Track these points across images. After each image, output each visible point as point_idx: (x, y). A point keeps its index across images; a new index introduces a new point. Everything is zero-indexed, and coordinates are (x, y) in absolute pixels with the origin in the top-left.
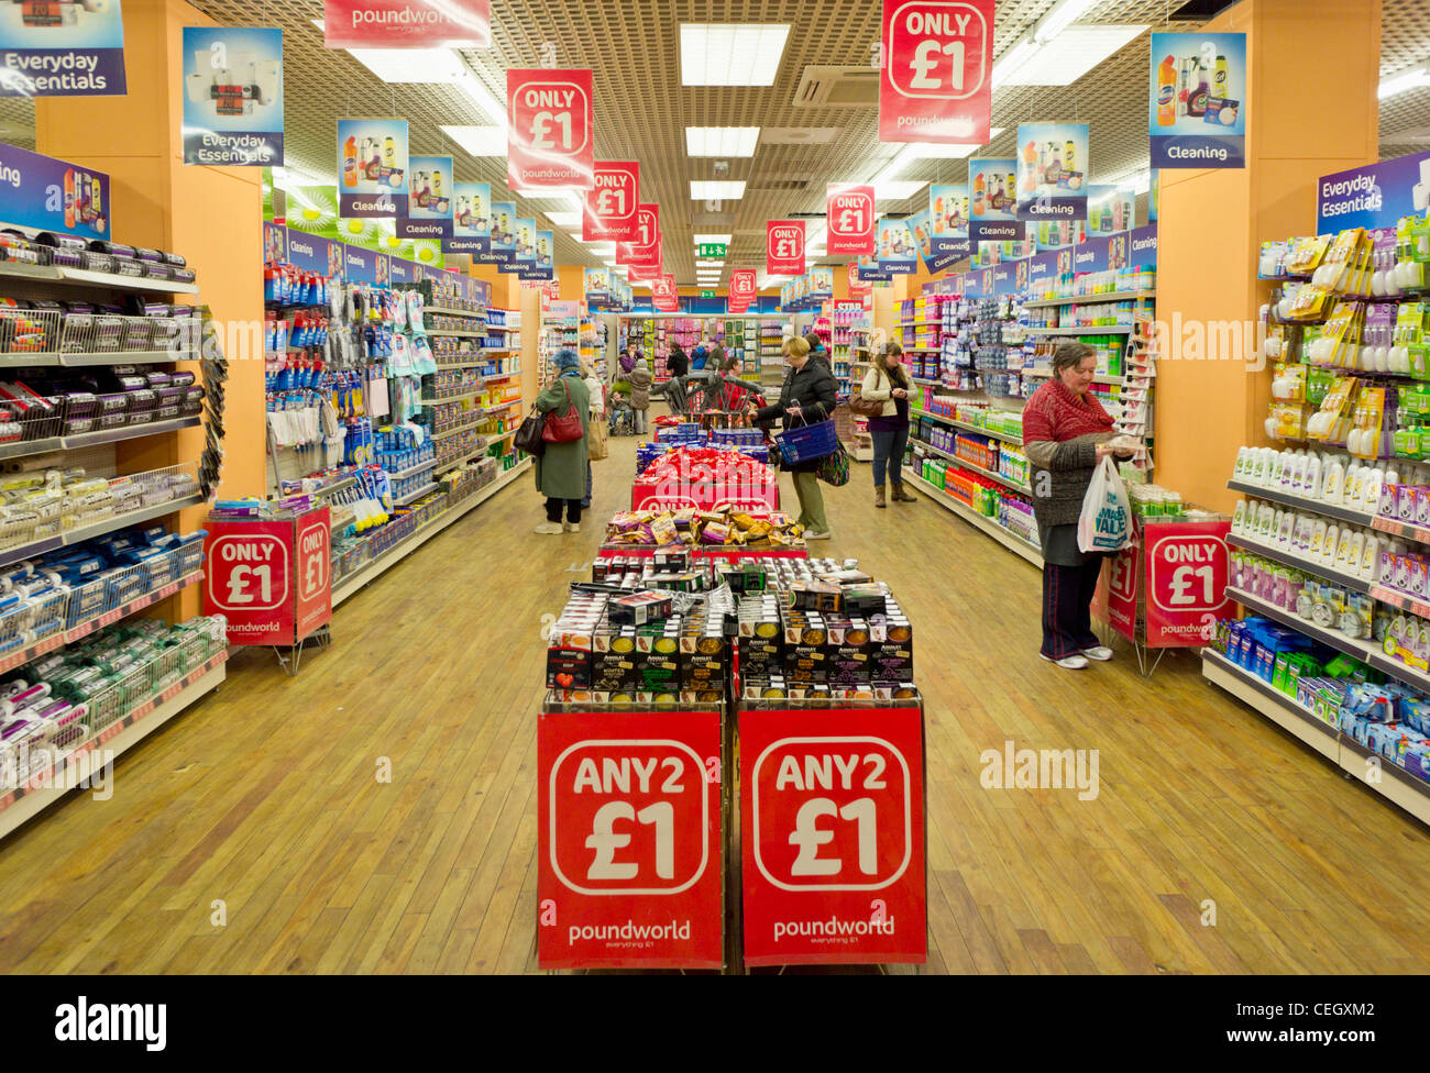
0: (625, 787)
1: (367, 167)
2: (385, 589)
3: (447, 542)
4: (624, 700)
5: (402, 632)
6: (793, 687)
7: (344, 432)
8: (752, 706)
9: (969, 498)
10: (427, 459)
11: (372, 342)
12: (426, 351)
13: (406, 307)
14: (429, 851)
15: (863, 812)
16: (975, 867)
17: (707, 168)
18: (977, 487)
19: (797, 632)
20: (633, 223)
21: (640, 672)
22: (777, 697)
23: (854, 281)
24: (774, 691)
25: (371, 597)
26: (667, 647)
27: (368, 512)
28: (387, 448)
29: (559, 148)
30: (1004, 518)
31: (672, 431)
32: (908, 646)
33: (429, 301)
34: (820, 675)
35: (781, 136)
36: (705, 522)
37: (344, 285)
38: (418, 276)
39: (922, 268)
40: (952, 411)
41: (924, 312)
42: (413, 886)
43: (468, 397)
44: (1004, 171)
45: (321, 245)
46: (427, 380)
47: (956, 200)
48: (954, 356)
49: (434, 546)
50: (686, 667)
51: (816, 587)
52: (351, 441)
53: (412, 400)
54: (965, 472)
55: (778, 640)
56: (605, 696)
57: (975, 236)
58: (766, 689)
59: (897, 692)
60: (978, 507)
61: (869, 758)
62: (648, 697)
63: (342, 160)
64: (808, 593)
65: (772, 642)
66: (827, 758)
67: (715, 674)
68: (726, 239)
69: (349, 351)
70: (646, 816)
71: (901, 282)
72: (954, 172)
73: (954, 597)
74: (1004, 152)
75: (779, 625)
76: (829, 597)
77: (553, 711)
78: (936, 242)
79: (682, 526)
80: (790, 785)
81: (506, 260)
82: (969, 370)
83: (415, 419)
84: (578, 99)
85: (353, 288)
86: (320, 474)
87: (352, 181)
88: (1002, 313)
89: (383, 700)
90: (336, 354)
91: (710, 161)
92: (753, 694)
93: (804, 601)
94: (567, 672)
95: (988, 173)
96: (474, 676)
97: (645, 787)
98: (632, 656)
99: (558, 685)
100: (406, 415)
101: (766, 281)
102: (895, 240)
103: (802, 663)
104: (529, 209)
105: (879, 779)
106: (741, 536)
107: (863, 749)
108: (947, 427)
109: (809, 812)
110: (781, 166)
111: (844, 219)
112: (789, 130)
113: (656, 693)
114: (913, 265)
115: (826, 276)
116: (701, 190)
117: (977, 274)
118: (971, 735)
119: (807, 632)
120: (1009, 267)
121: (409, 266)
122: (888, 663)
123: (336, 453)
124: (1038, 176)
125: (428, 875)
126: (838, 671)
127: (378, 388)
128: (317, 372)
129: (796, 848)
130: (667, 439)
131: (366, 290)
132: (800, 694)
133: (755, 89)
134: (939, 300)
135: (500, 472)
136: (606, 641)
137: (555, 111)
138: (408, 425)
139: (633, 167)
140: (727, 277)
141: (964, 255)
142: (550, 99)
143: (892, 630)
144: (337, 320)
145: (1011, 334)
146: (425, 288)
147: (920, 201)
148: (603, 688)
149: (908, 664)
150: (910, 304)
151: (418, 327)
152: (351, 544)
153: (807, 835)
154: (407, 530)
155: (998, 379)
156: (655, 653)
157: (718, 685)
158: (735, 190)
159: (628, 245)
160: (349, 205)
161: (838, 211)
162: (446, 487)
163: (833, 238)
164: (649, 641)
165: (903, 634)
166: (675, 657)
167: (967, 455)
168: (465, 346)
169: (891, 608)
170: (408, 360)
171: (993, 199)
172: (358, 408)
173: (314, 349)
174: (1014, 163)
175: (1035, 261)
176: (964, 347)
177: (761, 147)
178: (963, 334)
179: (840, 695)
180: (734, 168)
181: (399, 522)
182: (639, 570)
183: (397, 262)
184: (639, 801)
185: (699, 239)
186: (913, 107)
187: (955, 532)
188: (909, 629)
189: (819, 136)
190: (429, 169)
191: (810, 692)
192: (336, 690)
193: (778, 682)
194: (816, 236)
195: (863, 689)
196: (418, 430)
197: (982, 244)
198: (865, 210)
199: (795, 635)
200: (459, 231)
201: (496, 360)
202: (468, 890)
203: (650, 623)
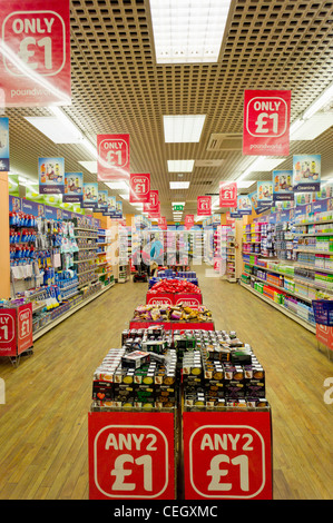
0: (129, 447)
1: (49, 175)
2: (57, 331)
3: (82, 313)
4: (128, 406)
5: (61, 349)
6: (208, 400)
7: (43, 273)
8: (189, 409)
9: (272, 297)
10: (75, 282)
11: (54, 240)
12: (75, 244)
13: (68, 228)
14: (55, 453)
15: (242, 462)
16: (288, 468)
17: (176, 177)
18: (276, 293)
19: (210, 373)
20: (148, 196)
21: (136, 393)
22: (201, 405)
23: (228, 218)
24: (199, 401)
25: (51, 335)
26: (148, 381)
27: (52, 302)
28: (60, 279)
29: (117, 165)
30: (286, 305)
31: (163, 272)
32: (263, 380)
33: (76, 226)
34: (221, 394)
35: (203, 163)
36: (172, 311)
37: (43, 219)
38: (73, 216)
39: (254, 213)
40: (265, 265)
41: (254, 228)
42: (45, 472)
43: (92, 260)
44: (286, 175)
45: (35, 205)
46: (75, 254)
47: (268, 187)
48: (266, 244)
49: (77, 315)
50: (158, 391)
51: (218, 349)
52: (46, 277)
53: (70, 261)
54: (270, 287)
55: (201, 376)
56: (120, 404)
57: (275, 199)
58: (196, 401)
59: (258, 404)
60: (276, 300)
61: (245, 436)
62: (140, 404)
63: (40, 173)
64: (215, 352)
65: (198, 377)
66: (225, 435)
67: (171, 394)
68: (183, 204)
69: (45, 243)
70: (139, 461)
71: (245, 218)
72: (266, 176)
73: (269, 337)
74: (287, 167)
75: (202, 369)
76: (225, 354)
77: (96, 410)
78: (259, 202)
79: (163, 312)
80: (207, 448)
81: (104, 211)
82: (271, 250)
83: (71, 268)
84: (124, 146)
85: (47, 221)
86: (34, 289)
87: (44, 180)
88: (285, 228)
89: (48, 380)
90: (40, 245)
91: (177, 174)
92: (189, 403)
93: (214, 356)
94: (102, 392)
95: (280, 175)
96: (84, 368)
97: (138, 448)
98: (132, 385)
99: (97, 398)
100: (68, 267)
101: (198, 219)
102: (244, 202)
103: (212, 388)
104: (112, 193)
105: (250, 446)
106: (187, 316)
107: (242, 432)
108: (263, 270)
109: (216, 461)
110: (203, 175)
111: (226, 194)
112: (205, 161)
113: (143, 403)
114: (250, 212)
115: (218, 217)
116: (174, 185)
117: (275, 215)
118: (281, 399)
119: (215, 373)
120: (287, 212)
121: (69, 213)
122: (254, 388)
123: (40, 281)
124: (301, 175)
125: (52, 466)
126: (230, 392)
127: (57, 257)
128: (32, 251)
129: (210, 478)
130: (161, 275)
131: (52, 221)
132: (212, 404)
133: (192, 144)
134: (260, 224)
135: (103, 286)
136: (120, 377)
137: (115, 150)
138: (68, 270)
139: (148, 175)
140: (184, 218)
141: (270, 207)
142: (113, 145)
143: (255, 372)
144: (40, 232)
145: (288, 236)
146: (75, 221)
147: (253, 188)
148: (119, 400)
149: (263, 389)
150: (249, 226)
151: (72, 235)
152: (44, 315)
153: (215, 472)
154: (67, 309)
155: (283, 253)
156: (143, 384)
157: (172, 399)
158: (185, 185)
159: (148, 205)
160: (42, 189)
161: (223, 192)
162: (82, 292)
163: (222, 202)
164: (140, 378)
165: (260, 375)
166: (152, 386)
167: (271, 281)
168: (90, 242)
169: (254, 361)
170: (68, 247)
171: (282, 185)
172: (49, 264)
173: (31, 243)
174: (291, 172)
175: (297, 209)
176: (270, 241)
177: (195, 168)
178: (269, 236)
179: (231, 405)
180: (185, 177)
181: (64, 306)
182: (141, 336)
183: (65, 211)
184: (135, 454)
185: (173, 204)
186: (257, 141)
187: (268, 310)
188: (263, 372)
189: (217, 163)
190: (74, 177)
191: (217, 403)
192: (32, 374)
193: (201, 397)
194: (215, 202)
195: (242, 401)
196: (71, 272)
197: (277, 203)
198: (233, 190)
199: (209, 374)
200: (86, 200)
201: (102, 247)
202: (68, 475)
203: (141, 368)
